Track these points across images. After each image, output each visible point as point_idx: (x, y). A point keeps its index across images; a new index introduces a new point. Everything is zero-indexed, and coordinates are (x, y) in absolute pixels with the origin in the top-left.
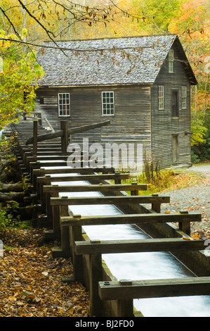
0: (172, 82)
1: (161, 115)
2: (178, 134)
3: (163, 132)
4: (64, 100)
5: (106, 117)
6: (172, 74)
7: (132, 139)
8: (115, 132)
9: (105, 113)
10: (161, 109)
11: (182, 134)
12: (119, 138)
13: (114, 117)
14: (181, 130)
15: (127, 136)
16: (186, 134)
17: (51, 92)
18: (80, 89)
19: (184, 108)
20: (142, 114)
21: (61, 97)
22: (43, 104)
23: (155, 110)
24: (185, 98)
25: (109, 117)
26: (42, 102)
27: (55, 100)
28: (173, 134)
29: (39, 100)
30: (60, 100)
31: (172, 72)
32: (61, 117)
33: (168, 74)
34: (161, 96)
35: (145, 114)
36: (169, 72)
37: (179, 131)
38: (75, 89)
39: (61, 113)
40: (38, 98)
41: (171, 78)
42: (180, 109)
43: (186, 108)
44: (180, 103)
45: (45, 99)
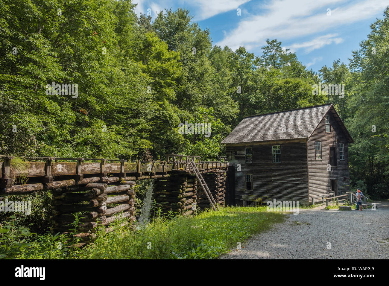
0: (330, 139)
1: (319, 164)
2: (337, 179)
3: (321, 177)
4: (249, 152)
5: (275, 164)
6: (329, 133)
7: (294, 181)
8: (281, 175)
9: (274, 161)
10: (319, 159)
11: (340, 179)
12: (285, 180)
13: (280, 164)
14: (340, 176)
15: (290, 178)
16: (345, 179)
17: (241, 147)
18: (258, 144)
19: (343, 160)
20: (301, 162)
21: (247, 150)
22: (237, 155)
23: (313, 160)
24: (343, 152)
25: (277, 164)
26: (236, 154)
27: (243, 152)
28: (333, 179)
29: (234, 152)
30: (247, 152)
31: (329, 132)
32: (247, 164)
33: (326, 133)
34: (318, 149)
35: (303, 163)
36: (326, 132)
37: (337, 177)
38: (255, 144)
39: (247, 161)
40: (234, 151)
41: (328, 137)
42: (338, 160)
43: (344, 160)
44: (338, 156)
45: (238, 152)
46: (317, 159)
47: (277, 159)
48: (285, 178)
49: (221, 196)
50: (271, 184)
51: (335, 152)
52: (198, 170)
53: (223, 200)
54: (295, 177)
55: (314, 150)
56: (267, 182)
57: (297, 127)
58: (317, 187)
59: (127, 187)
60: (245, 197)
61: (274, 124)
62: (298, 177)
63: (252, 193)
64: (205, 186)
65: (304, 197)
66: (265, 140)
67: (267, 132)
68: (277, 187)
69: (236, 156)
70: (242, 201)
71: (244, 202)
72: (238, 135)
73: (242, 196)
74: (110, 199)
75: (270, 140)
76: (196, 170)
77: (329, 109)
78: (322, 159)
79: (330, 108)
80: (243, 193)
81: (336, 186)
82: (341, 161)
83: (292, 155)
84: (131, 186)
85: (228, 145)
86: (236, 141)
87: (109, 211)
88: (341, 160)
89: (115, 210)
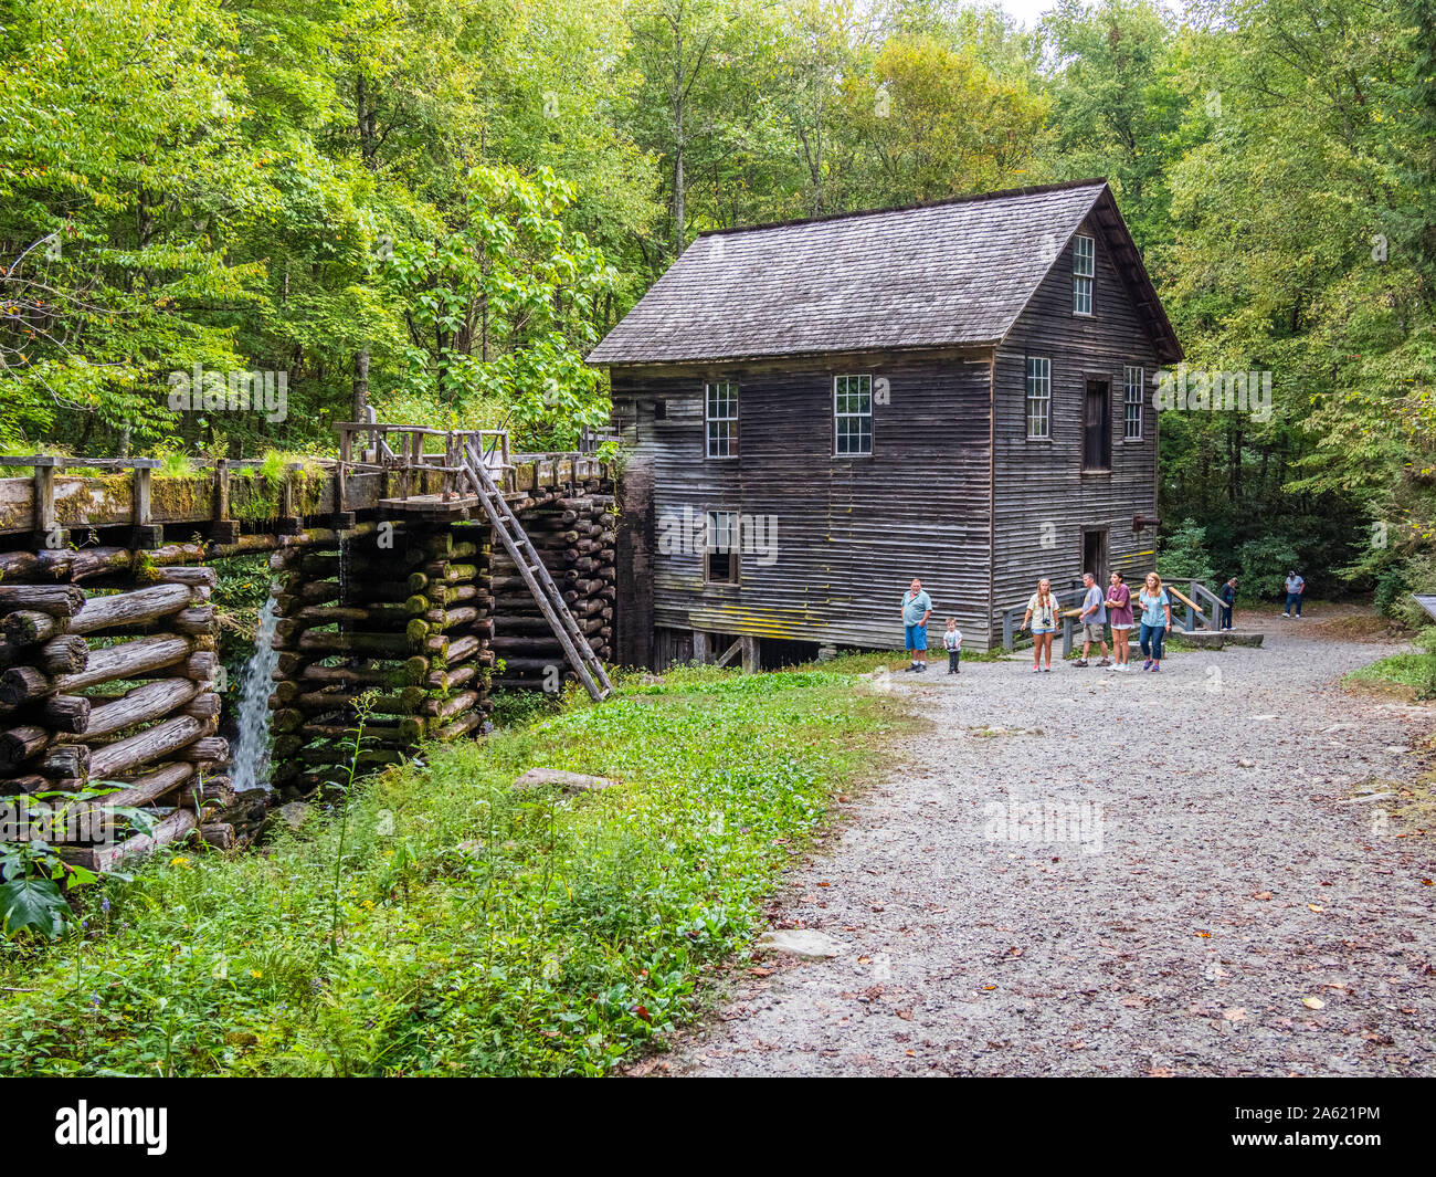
0: (1087, 348)
1: (1039, 459)
2: (1107, 527)
4: (722, 406)
5: (847, 461)
6: (1085, 320)
7: (930, 538)
8: (871, 514)
9: (842, 448)
10: (1041, 438)
11: (1121, 525)
12: (887, 536)
13: (871, 461)
14: (1120, 513)
16: (1138, 526)
17: (687, 378)
18: (767, 368)
19: (1134, 439)
20: (964, 452)
21: (713, 396)
22: (664, 418)
23: (1014, 441)
24: (1138, 406)
25: (856, 462)
26: (660, 412)
27: (695, 406)
28: (1088, 526)
29: (652, 408)
30: (712, 406)
31: (1089, 314)
32: (714, 462)
33: (1073, 318)
34: (1038, 394)
35: (973, 454)
36: (1076, 313)
37: (1110, 514)
38: (753, 369)
39: (713, 446)
40: (651, 401)
41: (1083, 336)
42: (1117, 442)
43: (1139, 439)
44: (1116, 423)
45: (669, 403)
46: (1032, 437)
47: (854, 441)
48: (888, 527)
49: (597, 614)
50: (824, 556)
51: (1105, 404)
52: (503, 501)
53: (604, 637)
54: (932, 520)
55: (1022, 398)
56: (806, 544)
57: (951, 287)
58: (1025, 563)
59: (176, 593)
60: (704, 617)
61: (841, 271)
62: (947, 521)
63: (735, 598)
64: (536, 574)
65: (971, 609)
66: (803, 346)
67: (810, 308)
68: (853, 568)
69: (659, 423)
70: (690, 633)
71: (700, 642)
72: (670, 322)
73: (686, 614)
74: (102, 661)
75: (826, 347)
76: (494, 499)
77: (1091, 203)
78: (1051, 436)
79: (1098, 200)
80: (695, 597)
81: (1104, 555)
82: (1126, 444)
83: (924, 419)
84: (191, 587)
85: (621, 374)
86: (661, 353)
87: (99, 719)
88: (1128, 439)
89: (126, 710)
